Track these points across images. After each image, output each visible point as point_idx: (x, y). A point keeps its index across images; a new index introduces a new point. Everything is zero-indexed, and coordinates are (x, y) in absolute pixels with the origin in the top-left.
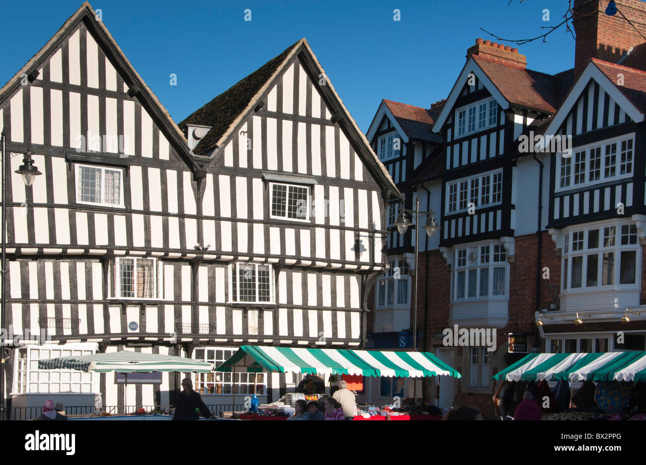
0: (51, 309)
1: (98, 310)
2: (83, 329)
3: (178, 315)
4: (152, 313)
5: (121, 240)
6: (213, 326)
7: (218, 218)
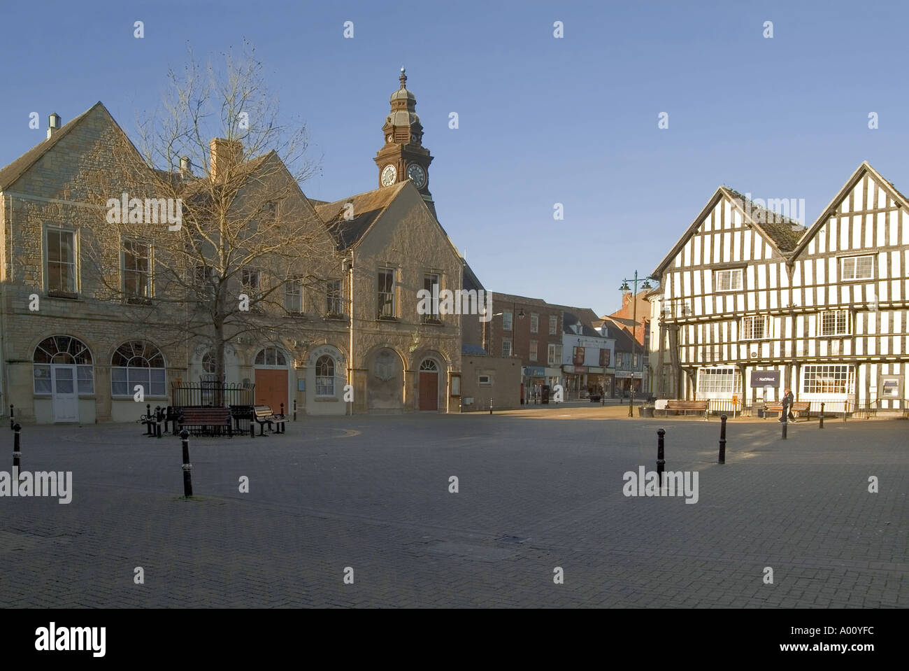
0: (708, 348)
1: (734, 347)
2: (725, 358)
3: (783, 346)
4: (766, 347)
5: (741, 308)
6: (806, 352)
7: (803, 287)
